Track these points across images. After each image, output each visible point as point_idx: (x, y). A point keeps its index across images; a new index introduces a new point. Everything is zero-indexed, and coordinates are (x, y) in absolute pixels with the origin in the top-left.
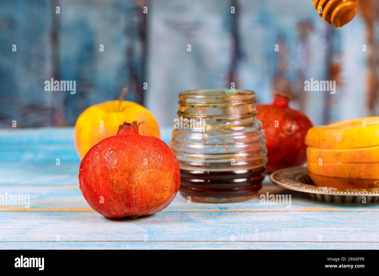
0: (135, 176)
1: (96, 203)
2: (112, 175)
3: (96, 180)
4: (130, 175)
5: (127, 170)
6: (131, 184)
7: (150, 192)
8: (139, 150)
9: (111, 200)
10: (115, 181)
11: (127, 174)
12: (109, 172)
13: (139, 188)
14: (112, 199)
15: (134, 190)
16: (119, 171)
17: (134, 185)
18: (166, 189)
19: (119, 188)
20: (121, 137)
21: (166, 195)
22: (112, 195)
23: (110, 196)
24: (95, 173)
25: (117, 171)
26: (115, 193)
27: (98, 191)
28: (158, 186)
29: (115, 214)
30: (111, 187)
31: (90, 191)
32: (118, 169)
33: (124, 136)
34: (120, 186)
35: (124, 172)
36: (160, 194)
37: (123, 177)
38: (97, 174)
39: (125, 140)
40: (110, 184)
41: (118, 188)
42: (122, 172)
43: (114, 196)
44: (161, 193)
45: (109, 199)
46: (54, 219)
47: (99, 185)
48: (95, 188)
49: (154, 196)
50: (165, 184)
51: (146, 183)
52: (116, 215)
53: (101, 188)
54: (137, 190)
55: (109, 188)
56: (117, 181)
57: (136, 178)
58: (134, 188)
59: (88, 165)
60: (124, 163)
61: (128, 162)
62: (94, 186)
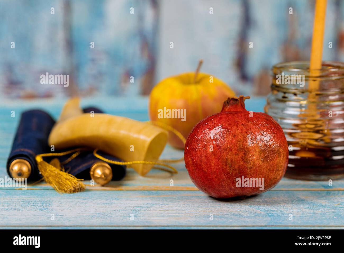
0: (250, 155)
1: (206, 183)
2: (226, 154)
3: (207, 159)
4: (245, 154)
5: (242, 149)
6: (247, 164)
7: (265, 172)
8: (253, 127)
9: (224, 181)
10: (229, 161)
11: (242, 153)
12: (223, 151)
13: (254, 168)
14: (225, 179)
15: (249, 170)
16: (233, 150)
17: (249, 165)
18: (280, 168)
19: (234, 168)
20: (232, 114)
21: (279, 175)
22: (225, 175)
23: (222, 176)
24: (206, 152)
25: (231, 150)
26: (228, 173)
27: (209, 171)
28: (273, 166)
29: (225, 194)
30: (224, 167)
31: (200, 171)
32: (233, 148)
33: (235, 113)
34: (234, 166)
35: (239, 151)
36: (274, 174)
37: (238, 156)
38: (208, 152)
39: (236, 117)
40: (224, 164)
41: (232, 168)
42: (236, 151)
43: (227, 177)
44: (275, 172)
45: (222, 179)
46: (157, 199)
47: (211, 165)
48: (205, 168)
49: (268, 176)
50: (280, 163)
51: (261, 163)
52: (225, 196)
53: (213, 168)
54: (252, 169)
55: (222, 168)
56: (231, 161)
57: (251, 157)
58: (249, 168)
59: (197, 143)
60: (238, 141)
61: (242, 140)
62: (204, 166)
